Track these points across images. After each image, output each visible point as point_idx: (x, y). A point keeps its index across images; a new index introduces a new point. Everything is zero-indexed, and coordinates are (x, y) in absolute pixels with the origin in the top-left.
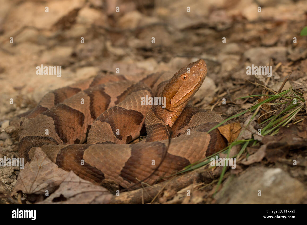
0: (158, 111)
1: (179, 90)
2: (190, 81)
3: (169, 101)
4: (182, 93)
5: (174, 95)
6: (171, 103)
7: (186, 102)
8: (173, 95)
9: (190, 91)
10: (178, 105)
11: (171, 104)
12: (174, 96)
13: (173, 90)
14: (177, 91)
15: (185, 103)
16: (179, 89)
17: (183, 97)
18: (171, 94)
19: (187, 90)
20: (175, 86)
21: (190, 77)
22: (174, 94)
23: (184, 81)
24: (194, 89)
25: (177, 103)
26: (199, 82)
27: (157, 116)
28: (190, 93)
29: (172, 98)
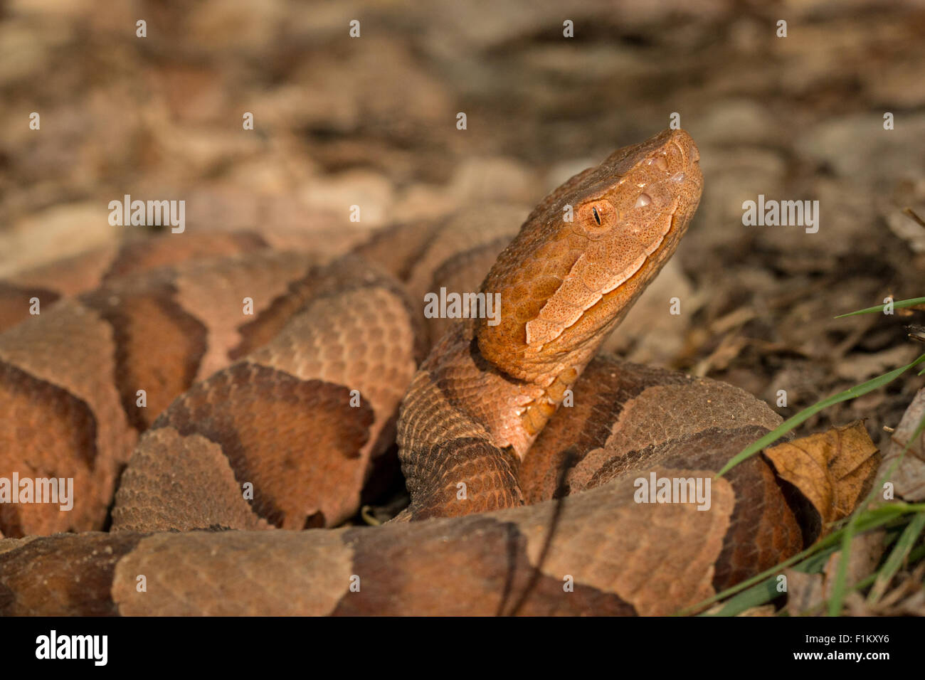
0: (460, 381)
1: (569, 278)
2: (620, 234)
3: (517, 327)
4: (586, 289)
5: (546, 302)
6: (528, 342)
7: (597, 338)
8: (540, 300)
9: (621, 283)
10: (559, 348)
11: (528, 346)
12: (541, 308)
13: (541, 276)
14: (560, 283)
15: (592, 342)
16: (570, 270)
17: (585, 312)
18: (529, 297)
19: (607, 276)
20: (549, 257)
21: (622, 215)
22: (545, 295)
23: (596, 231)
24: (638, 271)
25: (556, 340)
26: (665, 237)
27: (455, 404)
28: (622, 289)
29: (534, 314)
